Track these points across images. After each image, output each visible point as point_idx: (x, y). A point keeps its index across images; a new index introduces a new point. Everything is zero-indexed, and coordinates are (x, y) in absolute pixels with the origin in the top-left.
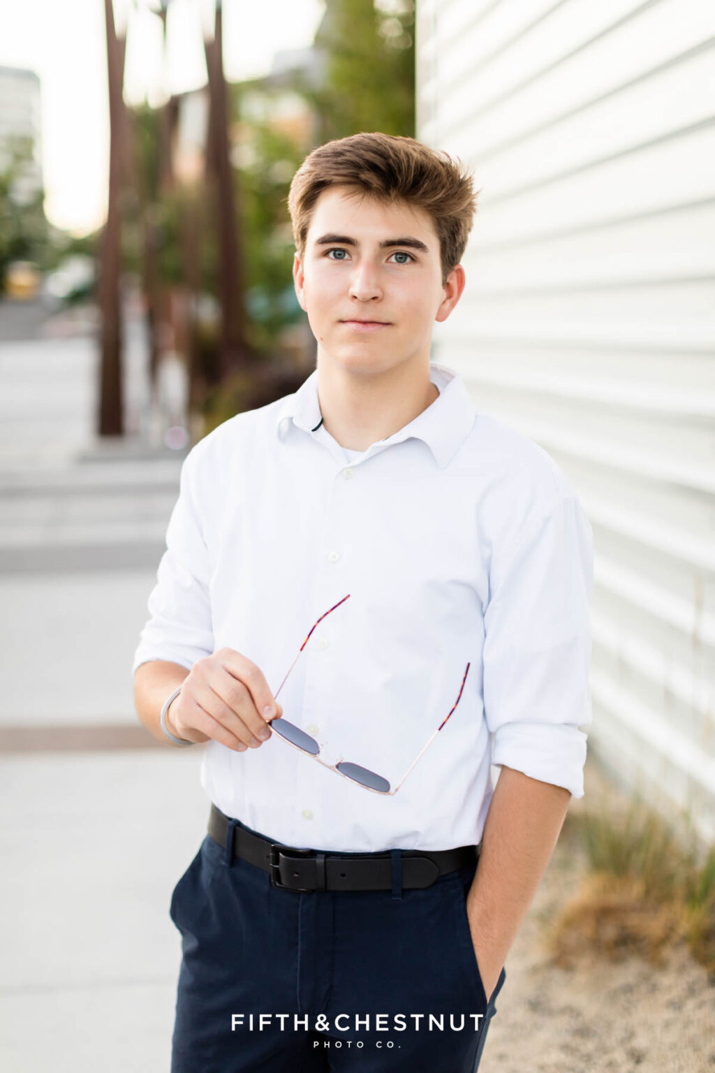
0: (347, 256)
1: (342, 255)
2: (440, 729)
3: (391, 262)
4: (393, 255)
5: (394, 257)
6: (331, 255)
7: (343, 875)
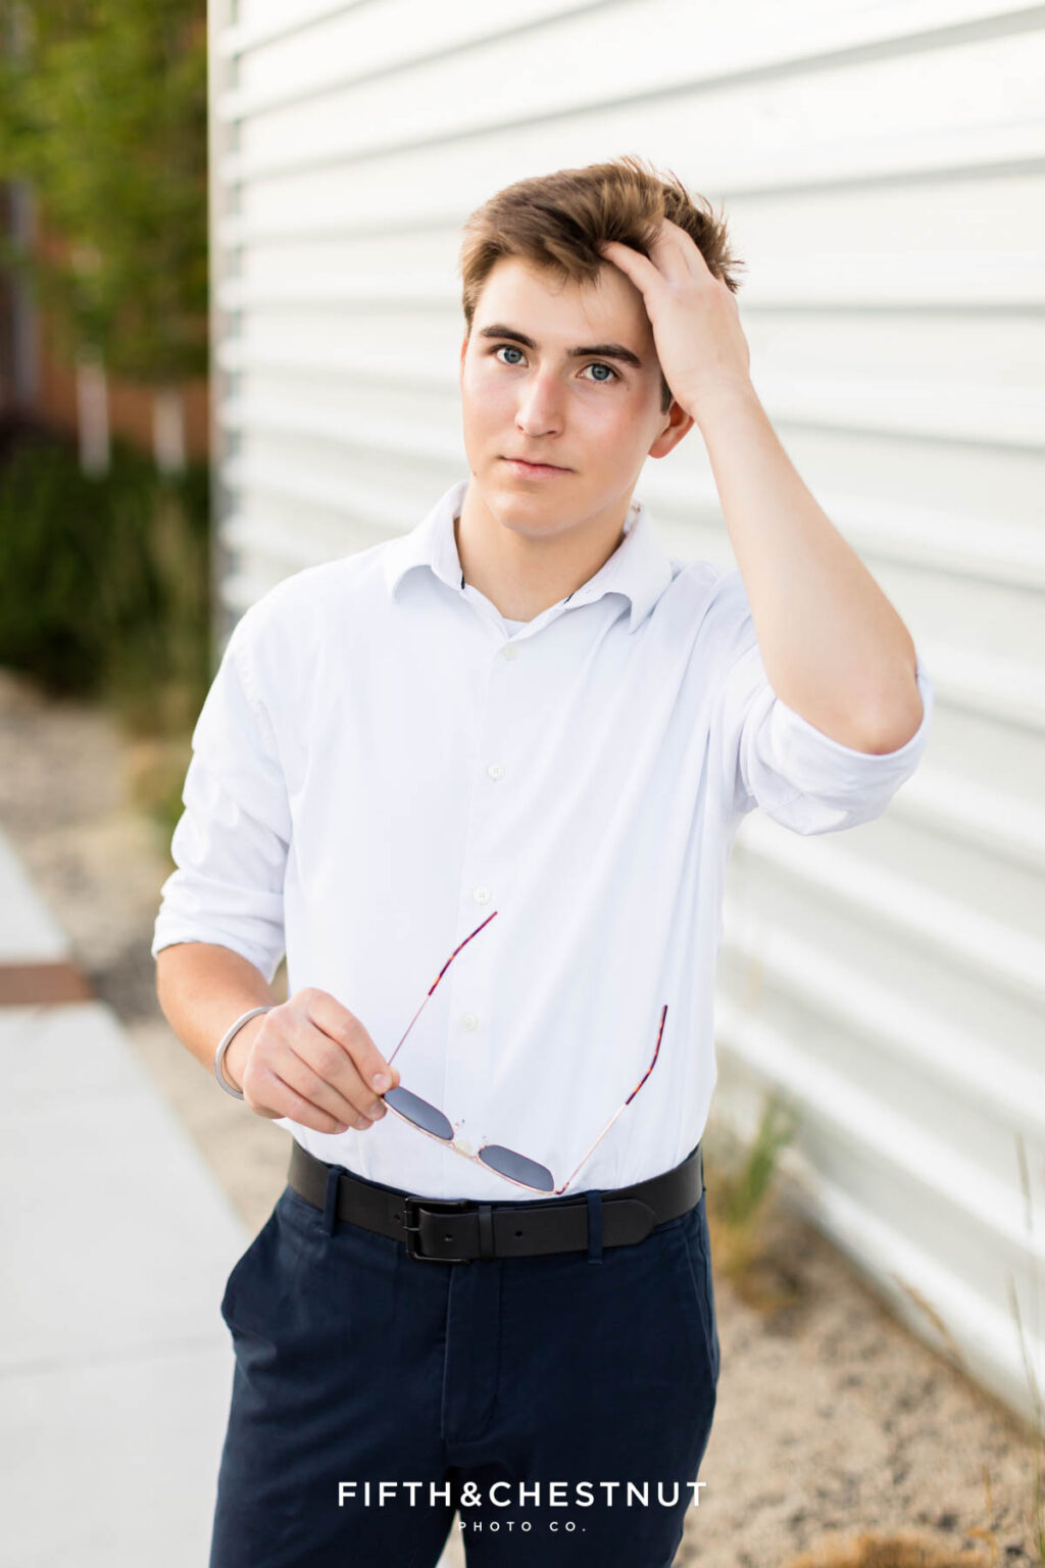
0: (522, 361)
1: (517, 358)
2: (628, 1103)
3: (584, 378)
4: (587, 367)
5: (590, 369)
6: (501, 353)
7: (519, 1234)
